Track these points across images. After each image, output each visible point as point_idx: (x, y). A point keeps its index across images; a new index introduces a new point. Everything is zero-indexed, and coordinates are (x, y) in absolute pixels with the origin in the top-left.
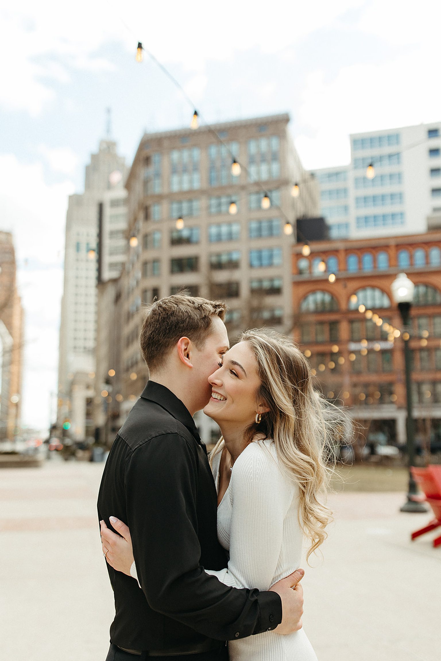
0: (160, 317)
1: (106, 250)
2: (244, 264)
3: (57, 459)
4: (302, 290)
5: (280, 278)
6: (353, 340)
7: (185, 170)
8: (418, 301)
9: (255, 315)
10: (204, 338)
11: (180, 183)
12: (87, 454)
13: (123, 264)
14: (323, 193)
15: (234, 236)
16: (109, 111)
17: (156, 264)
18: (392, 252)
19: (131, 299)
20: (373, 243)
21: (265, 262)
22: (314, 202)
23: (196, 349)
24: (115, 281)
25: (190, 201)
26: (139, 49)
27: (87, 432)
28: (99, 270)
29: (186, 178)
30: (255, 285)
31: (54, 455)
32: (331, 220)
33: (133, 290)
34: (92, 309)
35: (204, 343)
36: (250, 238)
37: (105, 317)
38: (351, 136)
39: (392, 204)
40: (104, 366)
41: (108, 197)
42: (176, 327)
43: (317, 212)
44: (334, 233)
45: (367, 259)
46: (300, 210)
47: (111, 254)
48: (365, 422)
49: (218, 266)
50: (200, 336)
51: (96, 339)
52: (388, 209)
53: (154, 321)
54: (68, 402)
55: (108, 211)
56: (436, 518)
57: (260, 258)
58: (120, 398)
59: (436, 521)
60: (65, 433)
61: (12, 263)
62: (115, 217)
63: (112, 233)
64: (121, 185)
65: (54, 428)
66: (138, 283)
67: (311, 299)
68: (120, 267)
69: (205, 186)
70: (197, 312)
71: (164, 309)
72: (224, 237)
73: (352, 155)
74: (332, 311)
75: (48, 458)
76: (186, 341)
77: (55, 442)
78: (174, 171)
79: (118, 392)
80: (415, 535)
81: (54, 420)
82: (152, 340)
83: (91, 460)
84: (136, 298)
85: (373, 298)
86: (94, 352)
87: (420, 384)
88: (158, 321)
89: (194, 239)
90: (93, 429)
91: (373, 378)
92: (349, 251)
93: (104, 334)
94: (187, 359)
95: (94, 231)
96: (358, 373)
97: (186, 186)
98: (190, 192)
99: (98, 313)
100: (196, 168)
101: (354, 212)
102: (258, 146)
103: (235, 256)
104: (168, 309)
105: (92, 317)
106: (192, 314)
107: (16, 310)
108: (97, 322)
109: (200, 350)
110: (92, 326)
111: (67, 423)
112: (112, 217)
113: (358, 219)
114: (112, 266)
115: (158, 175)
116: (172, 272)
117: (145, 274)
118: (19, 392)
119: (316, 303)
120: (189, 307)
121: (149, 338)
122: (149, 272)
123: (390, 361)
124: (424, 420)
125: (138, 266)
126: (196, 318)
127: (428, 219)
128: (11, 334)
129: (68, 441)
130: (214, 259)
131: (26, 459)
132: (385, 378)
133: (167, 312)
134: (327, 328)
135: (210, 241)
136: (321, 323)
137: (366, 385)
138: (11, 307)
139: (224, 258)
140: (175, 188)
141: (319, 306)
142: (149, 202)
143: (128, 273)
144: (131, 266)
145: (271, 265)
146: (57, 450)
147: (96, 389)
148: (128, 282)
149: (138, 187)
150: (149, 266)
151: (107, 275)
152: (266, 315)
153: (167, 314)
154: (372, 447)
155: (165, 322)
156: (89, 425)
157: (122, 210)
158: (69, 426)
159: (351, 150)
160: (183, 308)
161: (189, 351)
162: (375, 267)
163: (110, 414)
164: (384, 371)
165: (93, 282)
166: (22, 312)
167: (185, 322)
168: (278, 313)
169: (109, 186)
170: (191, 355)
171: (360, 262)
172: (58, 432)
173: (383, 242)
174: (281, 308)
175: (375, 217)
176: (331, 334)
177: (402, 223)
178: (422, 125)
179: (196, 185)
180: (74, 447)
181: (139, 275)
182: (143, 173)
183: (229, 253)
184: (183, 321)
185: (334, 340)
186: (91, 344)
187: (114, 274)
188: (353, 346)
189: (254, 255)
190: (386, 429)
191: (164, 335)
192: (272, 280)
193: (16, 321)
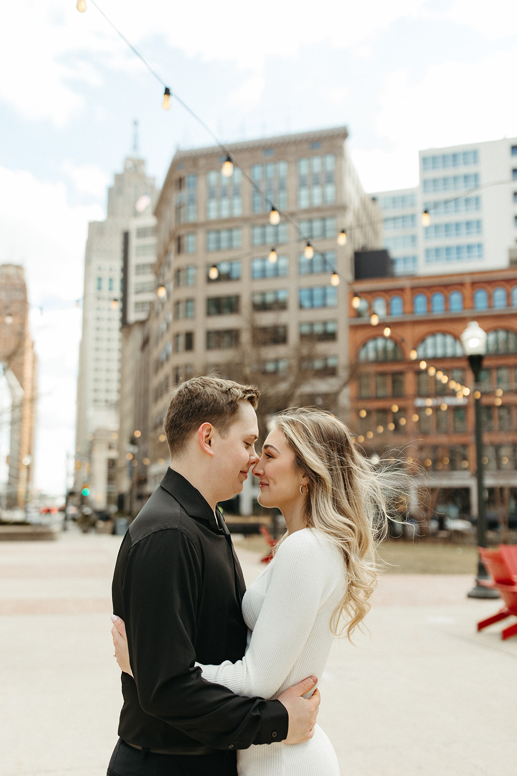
0: (185, 399)
1: (132, 289)
2: (293, 305)
3: (74, 529)
4: (361, 335)
5: (334, 321)
6: (420, 395)
7: (224, 194)
8: (497, 350)
9: (305, 365)
10: (229, 425)
11: (219, 209)
12: (109, 525)
13: (151, 304)
14: (386, 220)
15: (281, 272)
16: (136, 123)
17: (190, 304)
18: (468, 291)
19: (161, 345)
20: (446, 280)
21: (317, 302)
22: (376, 233)
23: (219, 436)
24: (142, 323)
25: (230, 230)
26: (166, 96)
27: (109, 499)
28: (124, 310)
29: (225, 203)
30: (306, 329)
31: (71, 525)
32: (395, 252)
33: (162, 334)
34: (116, 355)
35: (228, 430)
36: (300, 274)
37: (131, 365)
38: (420, 152)
39: (468, 233)
40: (129, 423)
41: (134, 225)
42: (199, 411)
43: (379, 244)
44: (400, 269)
45: (438, 299)
46: (359, 241)
47: (138, 292)
48: (432, 490)
49: (262, 307)
50: (224, 422)
51: (120, 391)
52: (463, 240)
53: (179, 403)
54: (87, 465)
55: (134, 242)
56: (506, 606)
57: (311, 298)
58: (147, 461)
59: (506, 610)
60: (83, 501)
61: (24, 303)
62: (142, 249)
63: (140, 268)
64: (150, 211)
65: (71, 494)
66: (168, 326)
67: (371, 345)
68: (147, 308)
69: (248, 213)
70: (224, 397)
71: (190, 391)
72: (269, 273)
73: (420, 176)
74: (395, 361)
75: (65, 529)
76: (208, 427)
77: (72, 510)
78: (212, 195)
79: (145, 455)
80: (483, 625)
81: (71, 484)
82: (175, 423)
83: (114, 532)
84: (166, 344)
85: (444, 346)
86: (118, 405)
87: (497, 447)
88: (182, 402)
89: (234, 274)
90: (115, 495)
91: (443, 439)
92: (416, 290)
93: (129, 386)
94: (209, 446)
95: (118, 265)
96: (425, 434)
97: (225, 213)
98: (231, 219)
99: (122, 361)
100: (237, 192)
101: (423, 244)
102: (310, 166)
103: (282, 296)
104: (193, 390)
105: (115, 365)
106: (218, 398)
107: (28, 358)
108: (121, 371)
109: (223, 438)
110: (115, 376)
111: (86, 489)
112: (138, 248)
113: (427, 251)
114: (139, 305)
115: (192, 200)
116: (209, 314)
117: (176, 316)
118: (30, 453)
119: (376, 350)
120: (216, 391)
121: (172, 420)
122: (181, 315)
123: (463, 419)
124: (502, 489)
125: (169, 306)
126: (222, 402)
127: (511, 251)
128: (22, 385)
129: (87, 510)
130: (258, 299)
131: (39, 530)
132: (456, 440)
133: (192, 394)
134: (389, 380)
135: (253, 278)
136: (383, 374)
137: (435, 448)
138: (23, 354)
139: (270, 298)
140: (213, 215)
141: (381, 355)
142: (182, 232)
143: (157, 314)
144: (160, 307)
145: (324, 306)
146: (74, 519)
147: (119, 449)
148: (157, 326)
149: (169, 214)
150: (182, 307)
151: (133, 317)
152: (318, 364)
153: (192, 396)
154: (441, 521)
155: (189, 405)
156: (111, 491)
157: (151, 241)
158: (87, 492)
159: (420, 170)
160: (209, 390)
161: (211, 438)
162: (447, 309)
163: (135, 478)
164: (456, 431)
165: (117, 324)
166: (35, 360)
167: (210, 406)
168: (331, 362)
169: (136, 214)
170: (212, 442)
171: (429, 302)
172: (76, 500)
173: (456, 279)
174: (336, 356)
175: (448, 250)
176: (394, 387)
177: (480, 256)
178: (505, 139)
179: (237, 212)
180: (94, 517)
181: (170, 317)
182: (175, 197)
183: (276, 292)
184: (207, 405)
185: (397, 394)
186: (114, 397)
187: (142, 316)
188: (419, 402)
189: (305, 294)
190: (458, 499)
191: (187, 418)
192: (325, 323)
193: (28, 372)
